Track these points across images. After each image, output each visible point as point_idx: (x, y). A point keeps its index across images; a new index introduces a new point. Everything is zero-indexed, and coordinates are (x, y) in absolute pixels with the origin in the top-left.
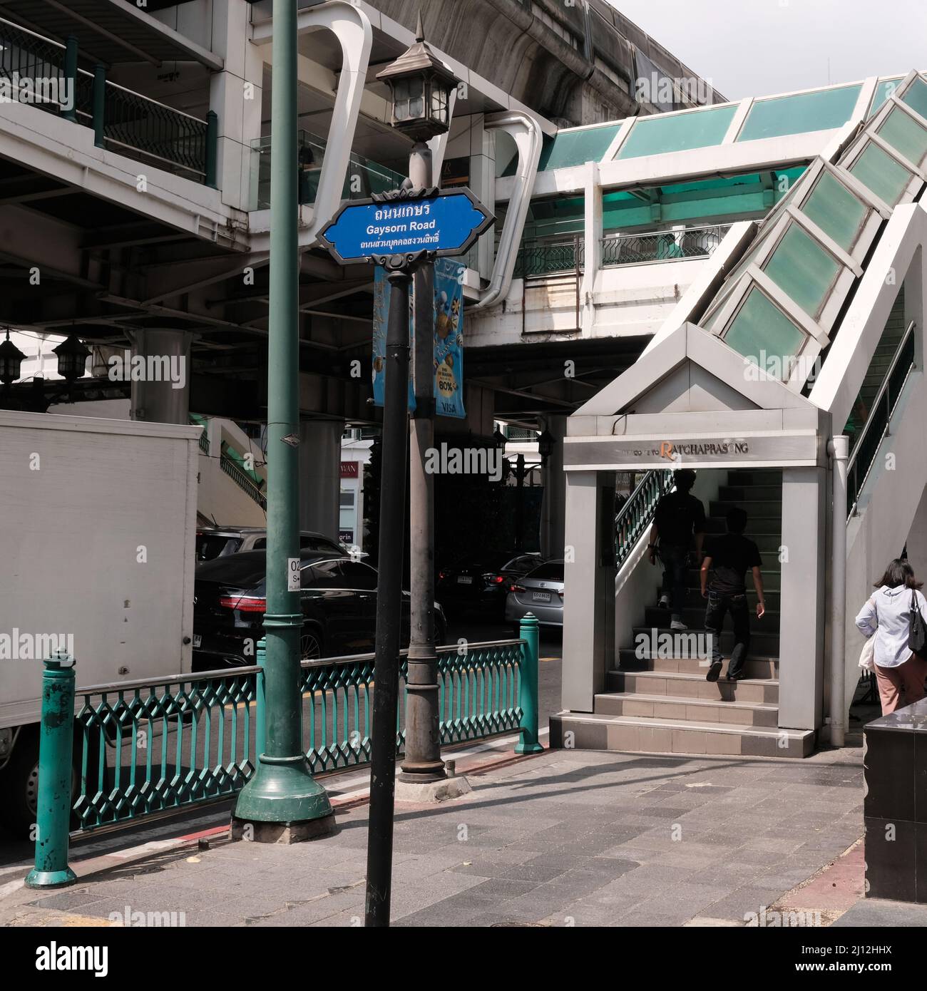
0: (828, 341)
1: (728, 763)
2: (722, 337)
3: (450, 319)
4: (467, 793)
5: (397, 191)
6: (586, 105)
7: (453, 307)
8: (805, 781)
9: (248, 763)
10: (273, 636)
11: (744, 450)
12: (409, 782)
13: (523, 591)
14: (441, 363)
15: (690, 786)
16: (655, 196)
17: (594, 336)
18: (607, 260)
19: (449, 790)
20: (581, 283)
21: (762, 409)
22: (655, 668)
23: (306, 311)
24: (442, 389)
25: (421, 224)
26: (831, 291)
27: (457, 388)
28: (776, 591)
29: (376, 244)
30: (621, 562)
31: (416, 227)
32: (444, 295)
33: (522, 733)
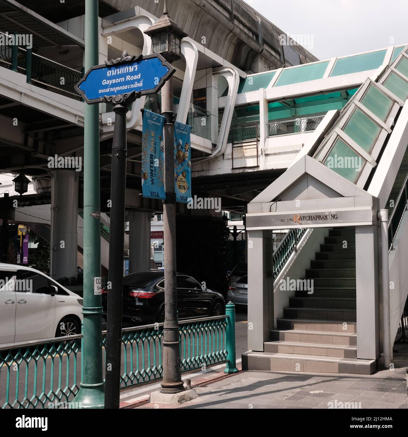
0: (376, 164)
1: (332, 378)
2: (323, 162)
3: (184, 153)
4: (195, 398)
5: (119, 59)
6: (260, 64)
7: (186, 147)
8: (372, 389)
9: (76, 386)
10: (87, 319)
11: (336, 217)
12: (164, 393)
13: (235, 289)
14: (180, 175)
15: (312, 392)
16: (293, 105)
17: (265, 169)
18: (271, 134)
19: (186, 397)
20: (259, 144)
21: (344, 197)
22: (294, 329)
23: (131, 160)
24: (180, 189)
25: (133, 77)
26: (377, 140)
27: (188, 188)
28: (353, 288)
29: (108, 90)
30: (276, 275)
31: (130, 78)
32: (181, 142)
33: (228, 363)
